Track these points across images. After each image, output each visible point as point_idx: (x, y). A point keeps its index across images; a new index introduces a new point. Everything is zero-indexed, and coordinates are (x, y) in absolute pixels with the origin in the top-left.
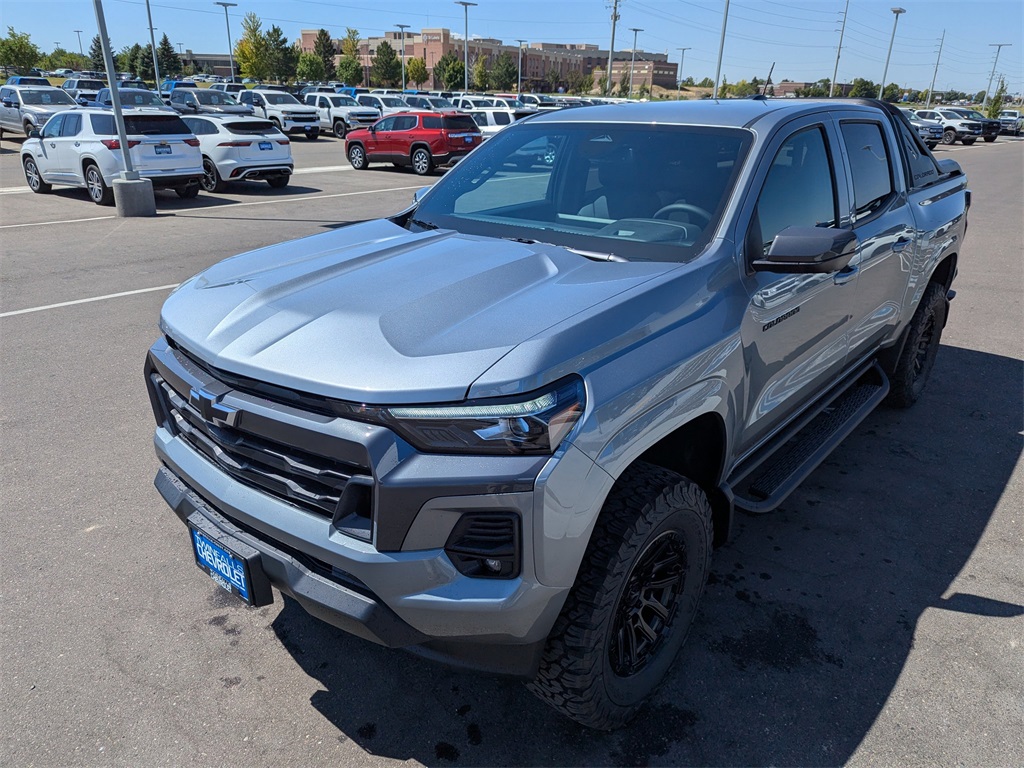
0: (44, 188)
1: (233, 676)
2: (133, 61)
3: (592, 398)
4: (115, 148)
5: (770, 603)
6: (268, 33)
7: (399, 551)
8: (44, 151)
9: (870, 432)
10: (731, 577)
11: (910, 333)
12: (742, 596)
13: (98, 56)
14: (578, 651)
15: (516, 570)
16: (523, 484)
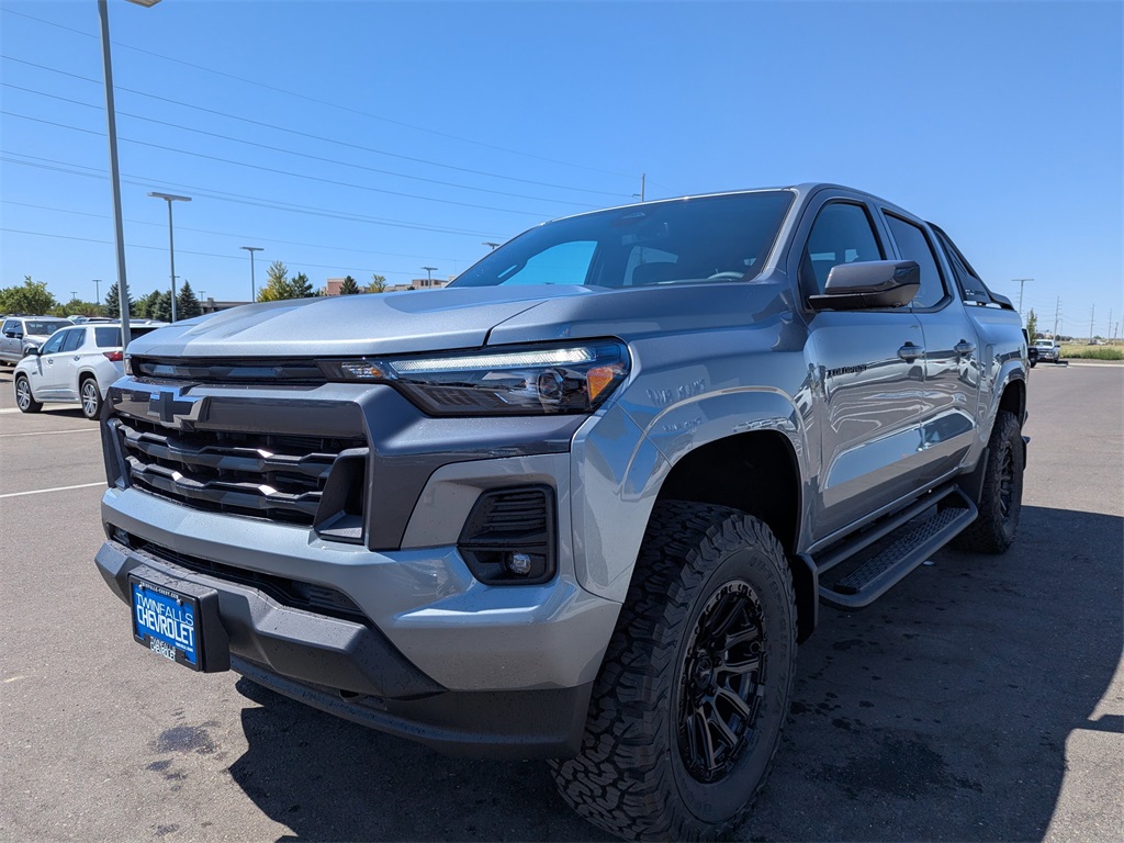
0: (35, 407)
1: (168, 823)
2: (150, 306)
3: (638, 360)
4: (118, 360)
5: (876, 730)
6: (294, 280)
7: (399, 549)
8: (40, 368)
9: (964, 575)
10: (824, 706)
11: (990, 461)
12: (839, 723)
13: (114, 302)
14: (636, 709)
15: (551, 568)
16: (556, 445)
